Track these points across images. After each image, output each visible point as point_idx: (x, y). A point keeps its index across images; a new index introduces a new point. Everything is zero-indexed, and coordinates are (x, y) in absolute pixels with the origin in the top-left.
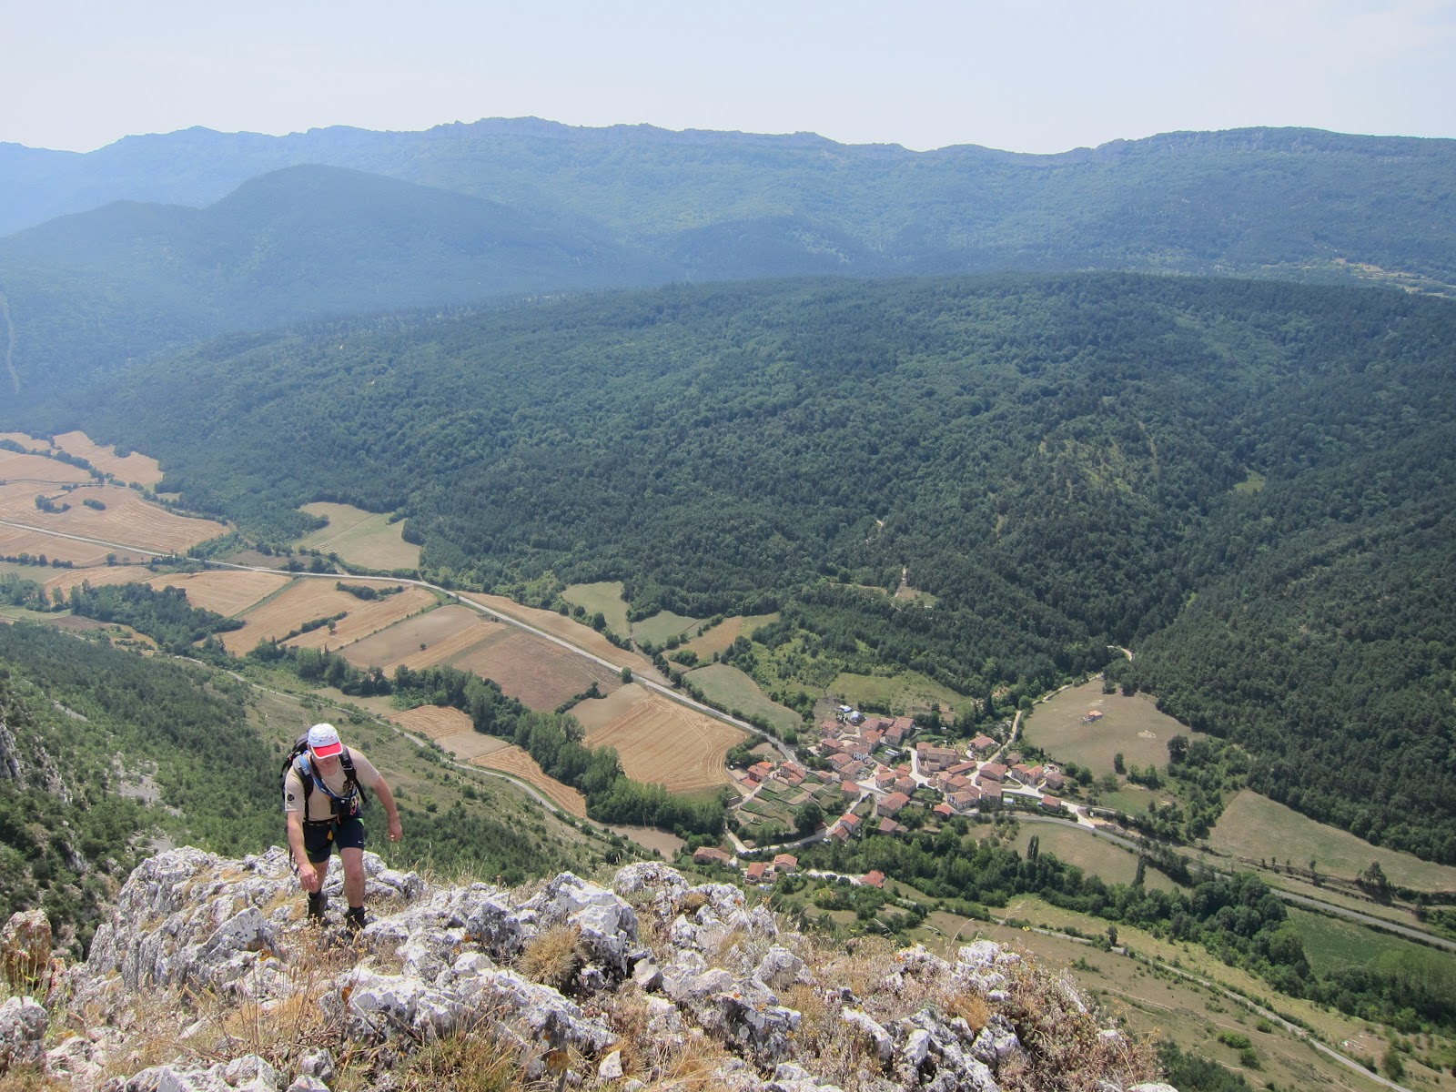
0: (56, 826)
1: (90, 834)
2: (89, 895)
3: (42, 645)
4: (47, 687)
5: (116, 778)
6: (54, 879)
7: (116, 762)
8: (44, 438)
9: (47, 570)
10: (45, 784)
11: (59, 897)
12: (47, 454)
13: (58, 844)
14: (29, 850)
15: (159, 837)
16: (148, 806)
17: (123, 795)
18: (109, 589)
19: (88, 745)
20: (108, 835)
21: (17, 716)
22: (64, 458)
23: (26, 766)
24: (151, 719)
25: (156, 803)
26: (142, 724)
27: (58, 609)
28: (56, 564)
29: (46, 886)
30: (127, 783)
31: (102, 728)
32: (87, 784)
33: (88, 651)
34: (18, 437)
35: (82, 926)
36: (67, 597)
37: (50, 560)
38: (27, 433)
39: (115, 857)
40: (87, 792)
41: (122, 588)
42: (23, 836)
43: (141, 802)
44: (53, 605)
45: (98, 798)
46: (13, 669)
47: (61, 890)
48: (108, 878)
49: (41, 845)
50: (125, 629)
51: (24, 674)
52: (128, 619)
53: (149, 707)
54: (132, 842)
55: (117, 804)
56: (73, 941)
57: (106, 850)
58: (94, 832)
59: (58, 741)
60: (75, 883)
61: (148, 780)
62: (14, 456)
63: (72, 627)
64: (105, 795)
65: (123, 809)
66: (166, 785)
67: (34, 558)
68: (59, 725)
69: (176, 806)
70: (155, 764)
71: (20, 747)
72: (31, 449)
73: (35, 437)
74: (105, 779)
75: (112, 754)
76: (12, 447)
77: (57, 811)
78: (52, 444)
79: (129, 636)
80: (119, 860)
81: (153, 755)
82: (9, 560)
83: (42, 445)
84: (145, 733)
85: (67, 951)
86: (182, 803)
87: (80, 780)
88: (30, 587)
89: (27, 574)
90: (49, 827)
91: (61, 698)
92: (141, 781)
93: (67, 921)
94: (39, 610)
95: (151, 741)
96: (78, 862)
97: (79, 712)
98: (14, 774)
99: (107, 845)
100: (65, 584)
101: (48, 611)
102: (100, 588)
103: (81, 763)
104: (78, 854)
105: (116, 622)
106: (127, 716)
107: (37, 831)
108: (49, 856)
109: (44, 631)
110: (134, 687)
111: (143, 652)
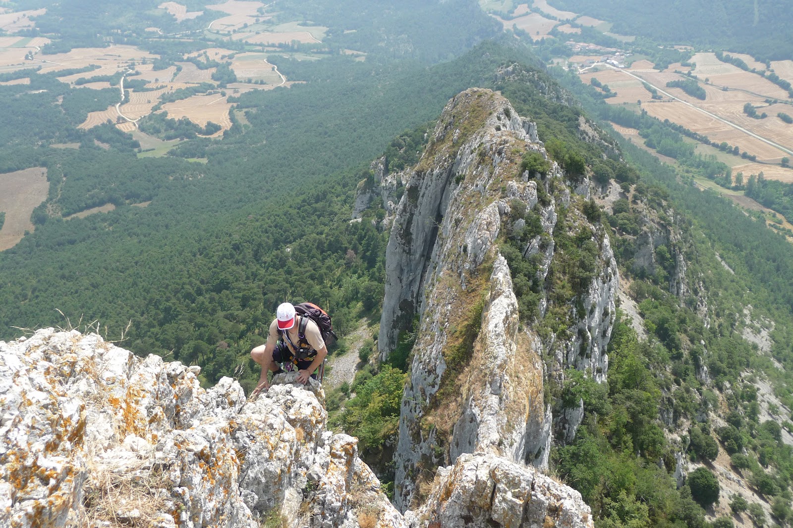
0: (696, 342)
1: (716, 357)
2: (705, 403)
3: (718, 211)
4: (714, 241)
5: (743, 323)
6: (684, 380)
7: (746, 312)
8: (763, 61)
9: (737, 159)
10: (695, 309)
11: (685, 395)
12: (762, 74)
13: (694, 356)
14: (674, 351)
15: (762, 379)
16: (759, 352)
17: (744, 337)
18: (776, 184)
19: (730, 291)
20: (729, 363)
21: (692, 253)
22: (774, 79)
23: (687, 291)
24: (779, 290)
25: (766, 352)
26: (772, 291)
27: (736, 189)
28: (745, 156)
29: (679, 384)
30: (749, 330)
31: (743, 283)
32: (721, 320)
33: (748, 224)
34: (746, 58)
35: (694, 423)
36: (745, 181)
37: (741, 152)
38: (752, 55)
39: (730, 382)
40: (720, 326)
41: (786, 185)
42: (673, 340)
43: (755, 347)
44: (733, 185)
45: (726, 333)
46: (695, 221)
47: (688, 391)
48: (720, 395)
49: (683, 351)
50: (779, 216)
51: (701, 227)
52: (783, 211)
53: (780, 280)
54: (743, 375)
55: (740, 342)
56: (685, 433)
57: (725, 374)
58: (719, 356)
59: (711, 282)
60: (698, 390)
61: (764, 333)
62: (739, 71)
63: (742, 205)
64: (731, 333)
65: (742, 347)
66: (776, 342)
67: (731, 147)
68: (714, 271)
69: (779, 361)
70: (773, 323)
71: (688, 276)
72: (752, 68)
73: (757, 60)
74: (735, 321)
75: (745, 305)
76: (740, 64)
77: (700, 330)
78: (768, 67)
79: (780, 222)
80: (732, 385)
81: (773, 316)
82: (714, 145)
83: (760, 66)
84: (772, 298)
85: (679, 439)
86: (785, 360)
87: (718, 315)
88: (722, 168)
89: (723, 158)
90: (692, 341)
91: (721, 251)
92: (759, 332)
93: (686, 417)
94: (722, 186)
95: (775, 305)
96: (704, 375)
97: (730, 266)
98: (678, 294)
99: (727, 370)
100: (746, 171)
101: (729, 188)
102: (771, 182)
103: (722, 303)
104: (705, 368)
105: (774, 209)
106: (763, 280)
107: (683, 339)
108: (686, 363)
109: (722, 201)
110: (774, 261)
111: (787, 237)
